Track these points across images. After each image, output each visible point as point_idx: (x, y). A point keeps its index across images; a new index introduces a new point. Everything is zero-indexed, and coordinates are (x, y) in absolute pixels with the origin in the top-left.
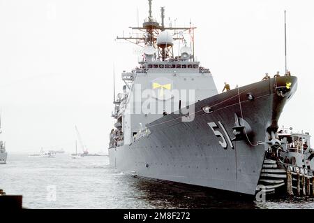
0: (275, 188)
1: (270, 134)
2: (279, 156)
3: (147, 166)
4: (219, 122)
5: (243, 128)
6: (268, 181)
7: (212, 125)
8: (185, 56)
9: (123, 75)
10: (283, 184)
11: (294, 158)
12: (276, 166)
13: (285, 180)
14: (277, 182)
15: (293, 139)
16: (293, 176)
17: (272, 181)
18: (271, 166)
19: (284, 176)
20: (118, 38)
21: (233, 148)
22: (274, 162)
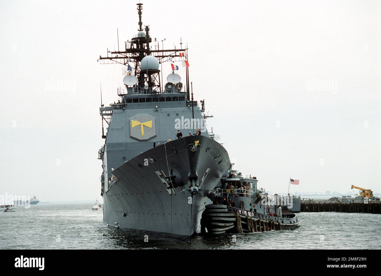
0: (226, 231)
1: (191, 182)
2: (229, 201)
3: (125, 215)
4: (162, 171)
5: (175, 177)
6: (220, 224)
7: (158, 173)
8: (170, 87)
9: (102, 110)
10: (233, 226)
11: (243, 202)
12: (227, 210)
13: (235, 223)
14: (228, 225)
15: (242, 185)
16: (242, 219)
17: (223, 225)
18: (223, 210)
19: (233, 219)
20: (101, 58)
21: (175, 194)
22: (226, 206)
